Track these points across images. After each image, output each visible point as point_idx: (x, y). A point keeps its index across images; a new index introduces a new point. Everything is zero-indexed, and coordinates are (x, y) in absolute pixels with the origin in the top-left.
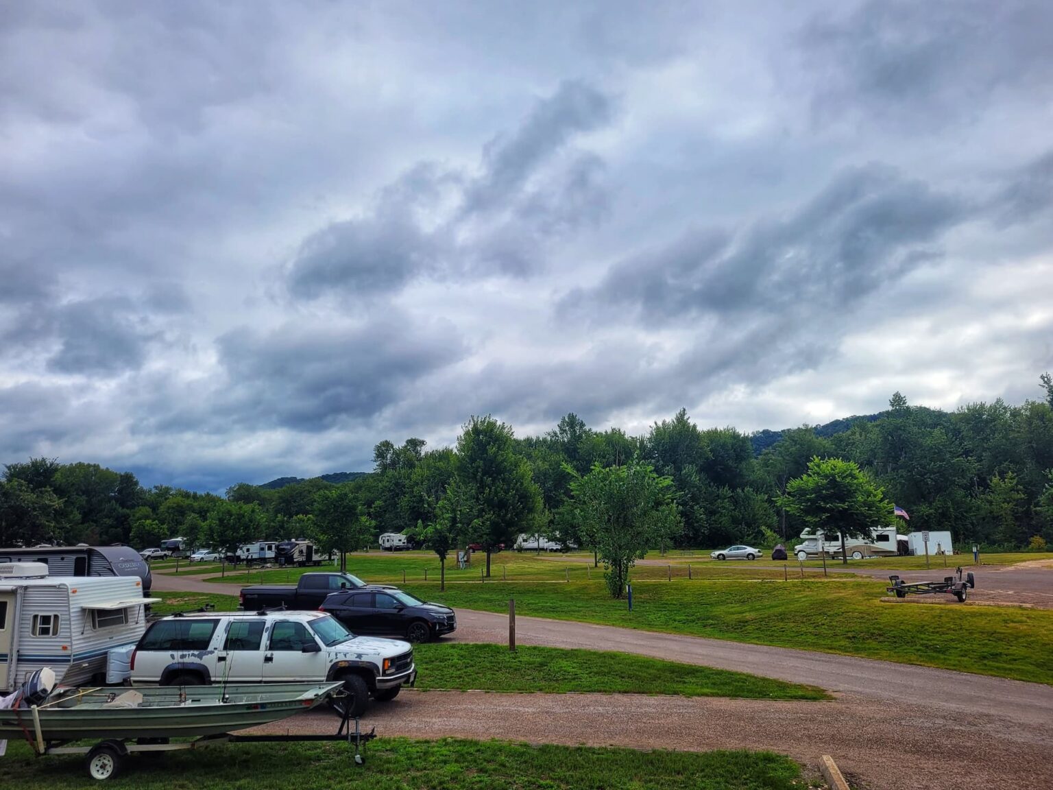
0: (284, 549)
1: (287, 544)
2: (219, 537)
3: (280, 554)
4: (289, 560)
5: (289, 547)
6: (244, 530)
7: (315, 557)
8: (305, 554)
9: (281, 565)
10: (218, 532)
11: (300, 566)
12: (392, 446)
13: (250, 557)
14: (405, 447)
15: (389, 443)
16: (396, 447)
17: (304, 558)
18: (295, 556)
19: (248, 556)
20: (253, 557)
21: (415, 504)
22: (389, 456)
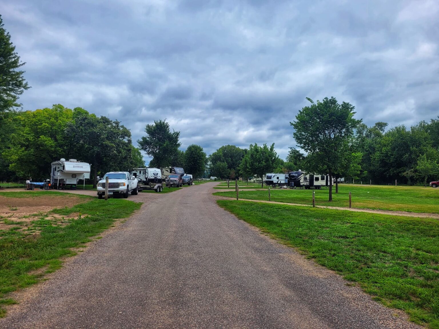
0: (293, 176)
1: (296, 173)
2: (250, 166)
3: (291, 179)
4: (297, 184)
5: (297, 175)
6: (266, 162)
7: (316, 183)
8: (308, 181)
9: (292, 187)
10: (250, 163)
11: (306, 189)
12: (366, 127)
13: (279, 182)
14: (375, 127)
15: (364, 125)
16: (368, 127)
17: (307, 183)
18: (301, 181)
19: (278, 182)
20: (281, 183)
21: (384, 158)
22: (365, 133)
